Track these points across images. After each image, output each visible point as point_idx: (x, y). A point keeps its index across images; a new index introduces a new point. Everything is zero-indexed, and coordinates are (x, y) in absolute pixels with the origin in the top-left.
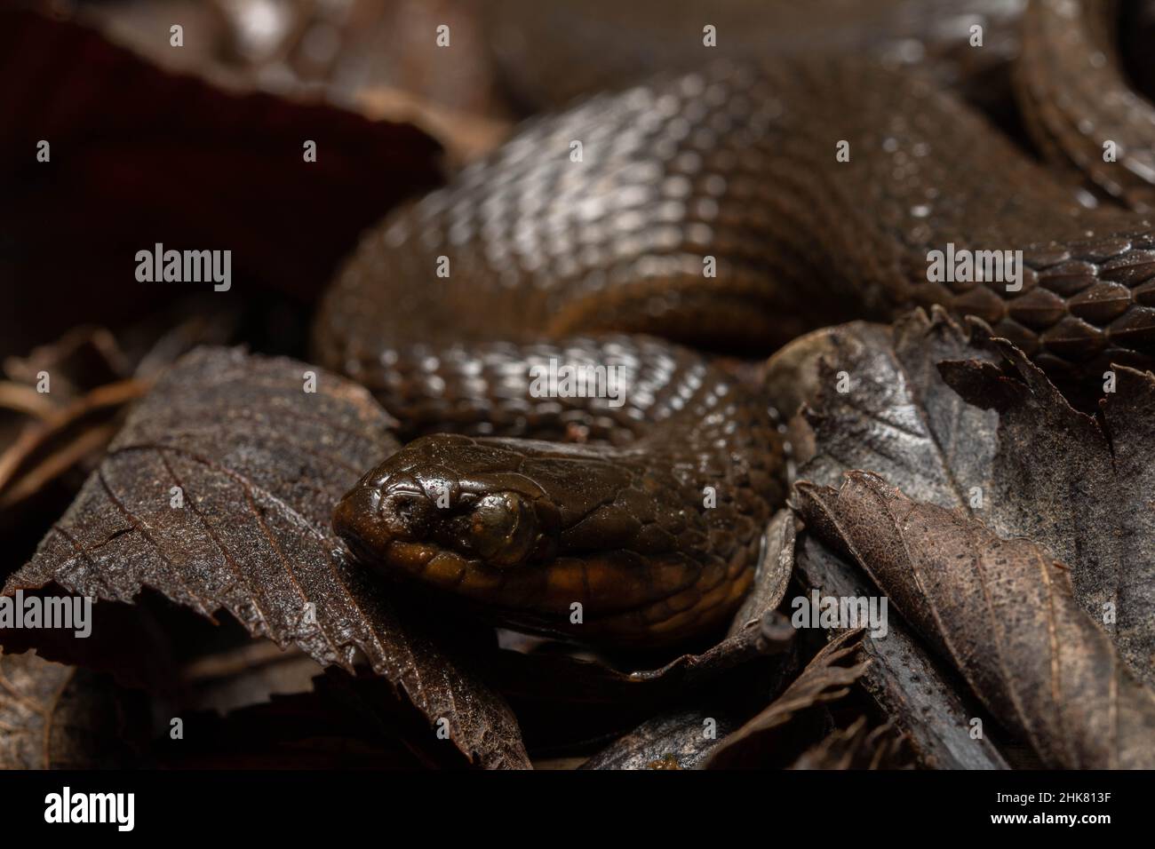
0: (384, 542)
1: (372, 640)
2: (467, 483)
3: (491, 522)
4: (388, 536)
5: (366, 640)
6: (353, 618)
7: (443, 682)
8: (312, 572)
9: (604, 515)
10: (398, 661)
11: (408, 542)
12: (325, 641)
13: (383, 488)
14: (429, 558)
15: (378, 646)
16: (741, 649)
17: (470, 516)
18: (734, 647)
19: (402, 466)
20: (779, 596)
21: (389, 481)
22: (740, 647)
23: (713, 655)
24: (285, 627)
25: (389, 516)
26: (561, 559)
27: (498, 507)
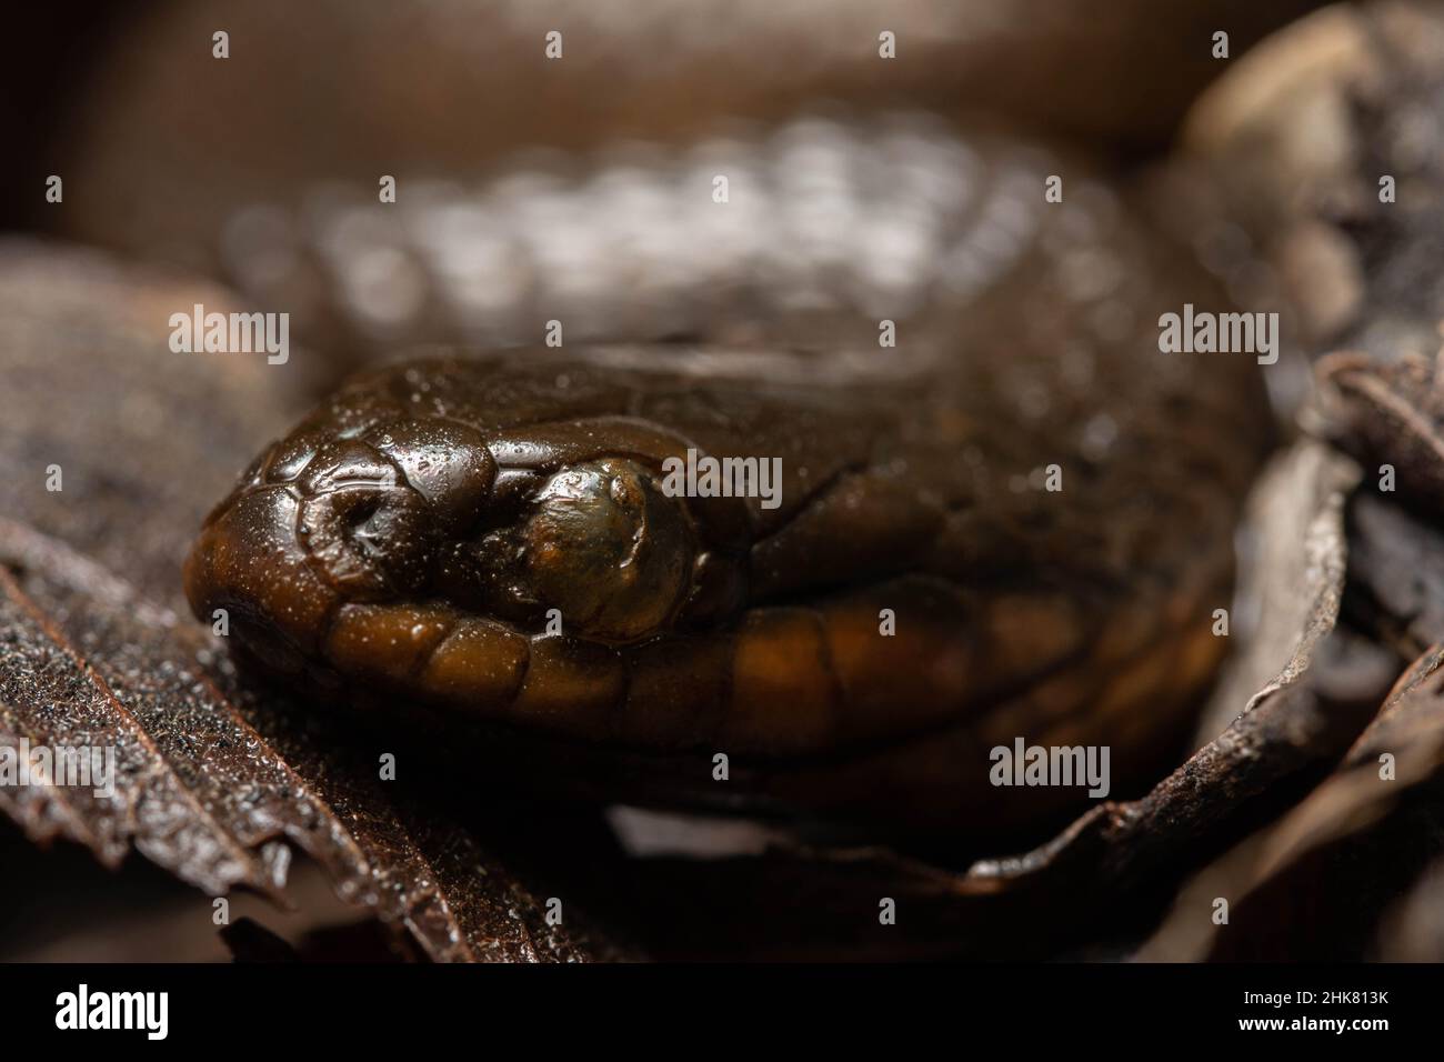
0: (321, 610)
1: (328, 830)
2: (504, 449)
3: (578, 532)
4: (331, 593)
5: (312, 826)
6: (275, 783)
7: (508, 928)
8: (158, 692)
9: (851, 498)
10: (394, 877)
11: (379, 603)
12: (212, 836)
13: (302, 482)
14: (436, 639)
15: (346, 841)
16: (1247, 760)
17: (524, 523)
18: (1228, 756)
19: (341, 428)
20: (1321, 626)
21: (317, 463)
22: (1245, 752)
23: (1175, 790)
24: (109, 811)
25: (326, 544)
26: (759, 612)
27: (591, 497)
